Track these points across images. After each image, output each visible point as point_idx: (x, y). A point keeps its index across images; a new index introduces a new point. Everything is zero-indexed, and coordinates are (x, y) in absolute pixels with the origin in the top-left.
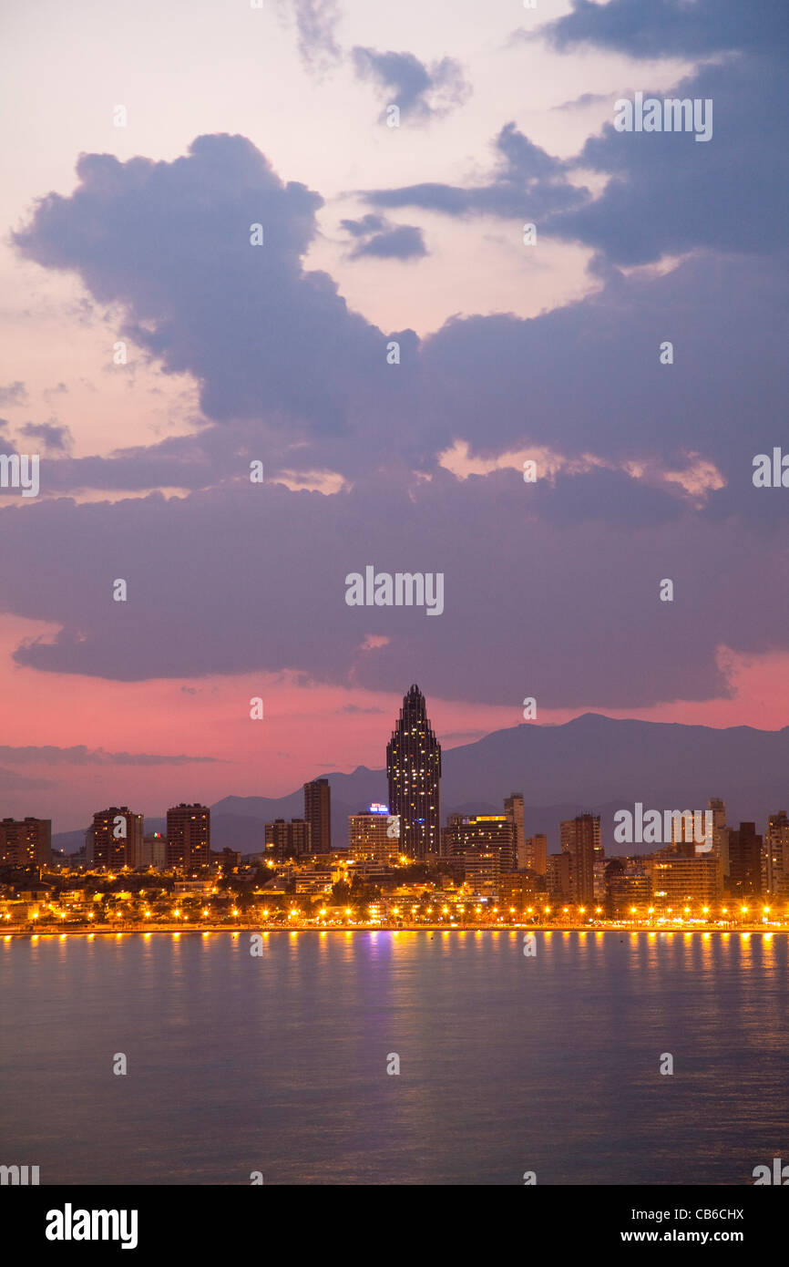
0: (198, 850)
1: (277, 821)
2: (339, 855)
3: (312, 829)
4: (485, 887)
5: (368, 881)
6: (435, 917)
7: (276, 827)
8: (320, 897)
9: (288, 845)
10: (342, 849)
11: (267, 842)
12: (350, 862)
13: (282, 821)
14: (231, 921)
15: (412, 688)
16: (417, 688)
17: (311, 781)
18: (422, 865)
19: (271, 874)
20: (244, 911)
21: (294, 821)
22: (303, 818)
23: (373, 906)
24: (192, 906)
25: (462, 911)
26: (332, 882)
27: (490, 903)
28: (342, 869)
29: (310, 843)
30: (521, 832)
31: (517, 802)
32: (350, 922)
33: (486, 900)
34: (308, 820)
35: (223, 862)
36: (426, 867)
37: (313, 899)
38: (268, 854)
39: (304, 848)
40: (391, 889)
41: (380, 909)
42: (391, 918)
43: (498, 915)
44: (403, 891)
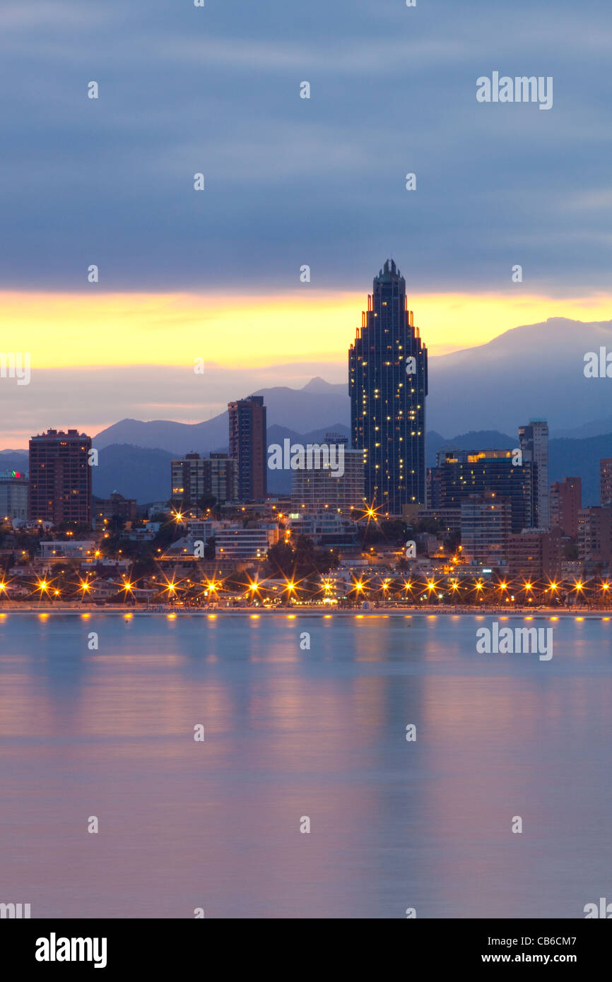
0: (74, 497)
1: (189, 456)
2: (278, 506)
3: (241, 469)
4: (490, 553)
5: (320, 544)
6: (414, 596)
7: (186, 465)
8: (250, 565)
9: (205, 490)
10: (281, 497)
11: (173, 486)
12: (295, 516)
13: (196, 456)
14: (122, 598)
15: (386, 266)
16: (393, 263)
17: (239, 399)
18: (398, 521)
19: (180, 531)
20: (140, 585)
21: (212, 456)
22: (227, 452)
23: (328, 580)
24: (66, 577)
25: (455, 586)
26: (268, 544)
27: (497, 576)
28: (282, 526)
29: (236, 487)
30: (543, 473)
31: (537, 432)
32: (294, 600)
33: (490, 571)
34: (234, 455)
35: (111, 514)
36: (404, 524)
37: (243, 568)
38: (176, 503)
39: (228, 495)
40: (353, 555)
41: (337, 584)
42: (353, 595)
43: (509, 592)
44: (369, 558)
